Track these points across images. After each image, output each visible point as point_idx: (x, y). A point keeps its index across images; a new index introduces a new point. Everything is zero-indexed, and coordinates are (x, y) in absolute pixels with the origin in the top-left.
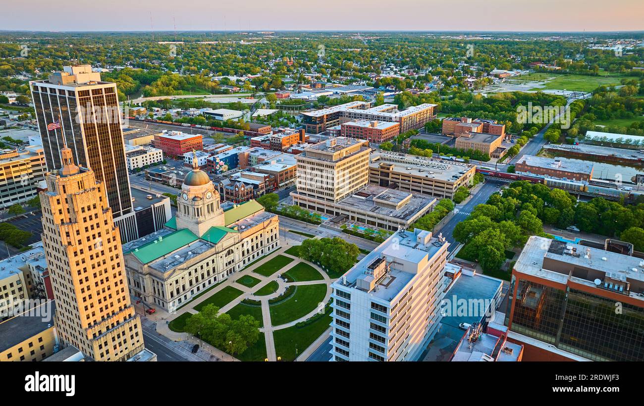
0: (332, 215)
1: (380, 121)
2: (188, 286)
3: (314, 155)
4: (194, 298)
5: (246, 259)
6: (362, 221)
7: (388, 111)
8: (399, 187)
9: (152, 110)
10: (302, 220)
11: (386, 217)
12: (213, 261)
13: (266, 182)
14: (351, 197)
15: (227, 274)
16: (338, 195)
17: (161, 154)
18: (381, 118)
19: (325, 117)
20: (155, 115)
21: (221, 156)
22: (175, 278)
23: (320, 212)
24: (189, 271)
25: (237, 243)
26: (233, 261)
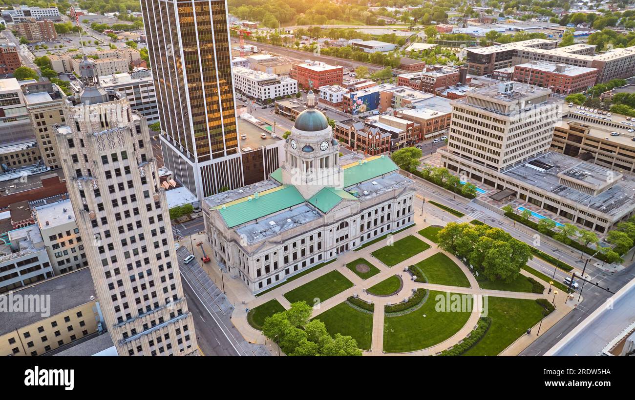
0: (492, 188)
1: (569, 65)
2: (281, 264)
3: (478, 102)
4: (289, 280)
5: (366, 236)
6: (537, 203)
7: (581, 52)
8: (594, 158)
9: (301, 38)
10: (448, 189)
11: (575, 205)
12: (319, 235)
13: (408, 131)
14: (523, 166)
15: (337, 253)
16: (505, 161)
17: (296, 86)
18: (572, 61)
19: (495, 56)
20: (302, 43)
21: (360, 94)
22: (266, 253)
23: (475, 181)
24: (285, 245)
25: (355, 214)
26: (347, 236)
